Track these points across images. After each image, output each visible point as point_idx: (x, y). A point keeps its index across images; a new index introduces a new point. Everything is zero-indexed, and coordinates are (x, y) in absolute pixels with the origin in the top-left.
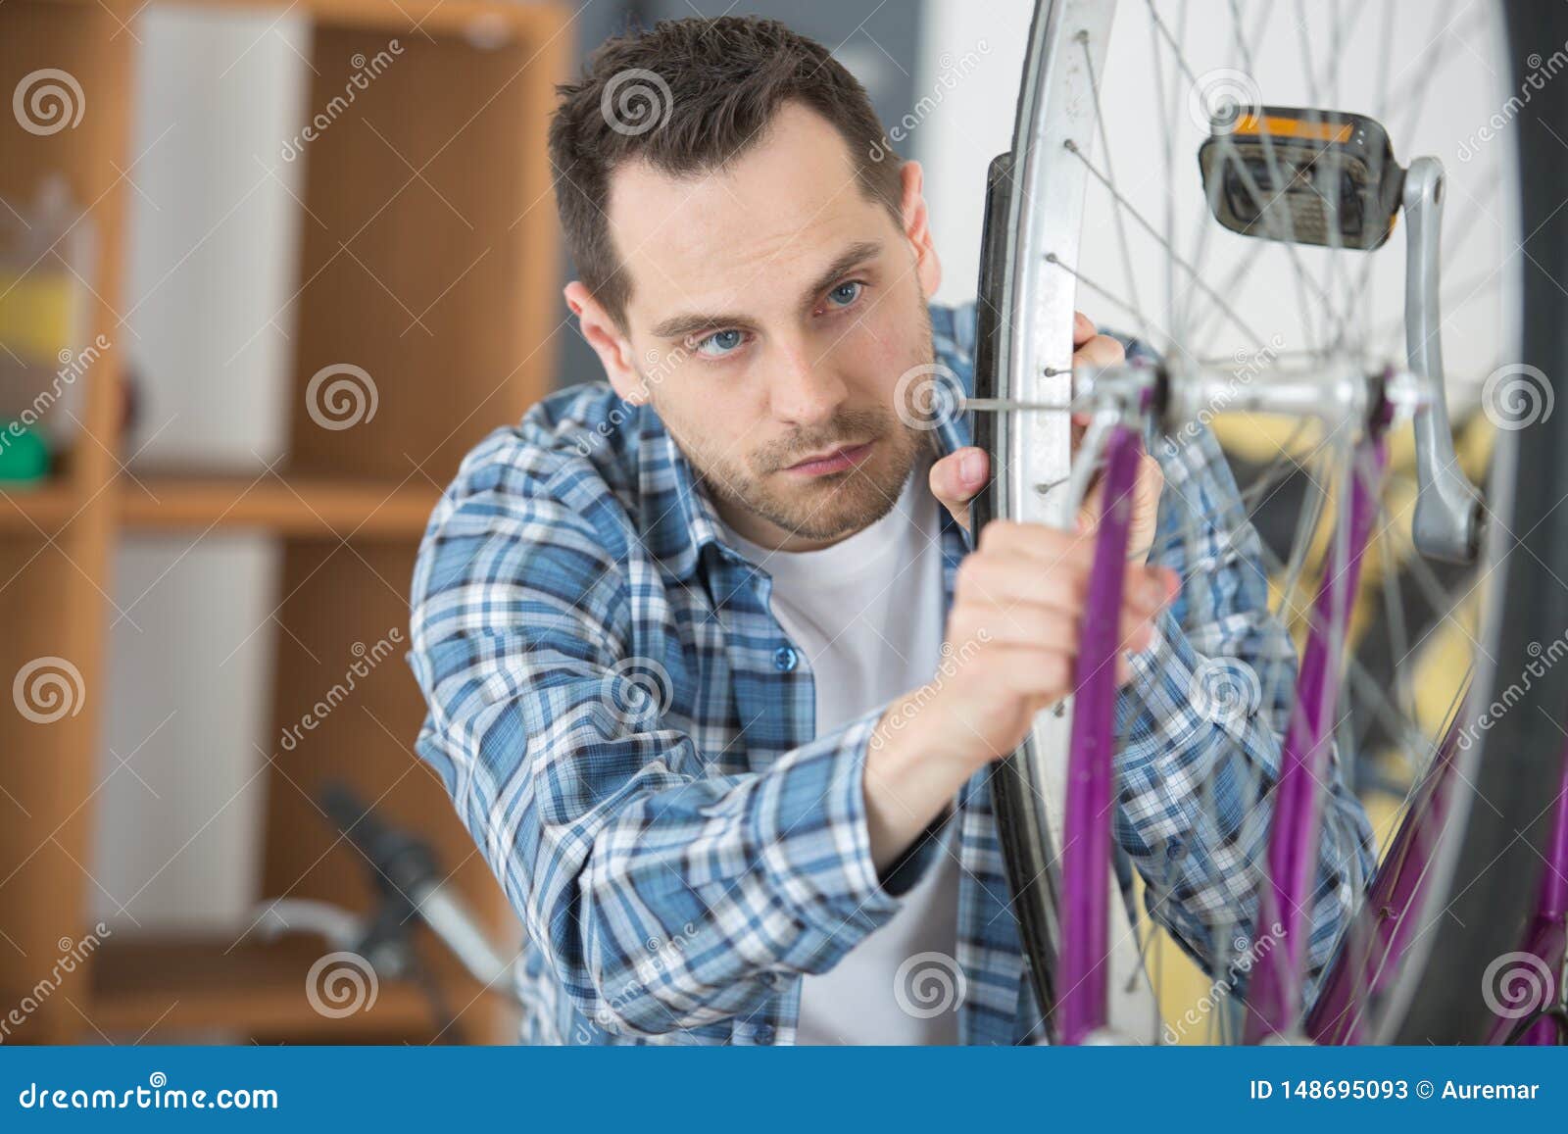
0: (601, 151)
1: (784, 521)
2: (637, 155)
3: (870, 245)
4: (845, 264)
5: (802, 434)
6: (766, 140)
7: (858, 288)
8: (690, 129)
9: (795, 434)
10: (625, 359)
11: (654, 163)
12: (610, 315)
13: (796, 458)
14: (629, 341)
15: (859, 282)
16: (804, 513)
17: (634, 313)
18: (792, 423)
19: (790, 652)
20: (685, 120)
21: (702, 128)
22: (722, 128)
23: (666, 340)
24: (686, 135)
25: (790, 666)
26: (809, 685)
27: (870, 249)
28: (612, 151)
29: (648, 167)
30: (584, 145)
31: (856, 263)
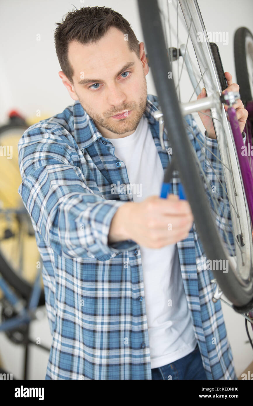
0: (66, 39)
1: (111, 130)
2: (75, 39)
3: (131, 63)
4: (126, 67)
5: (115, 108)
6: (106, 36)
7: (128, 73)
8: (87, 33)
9: (113, 108)
10: (73, 89)
11: (79, 41)
12: (69, 79)
13: (114, 114)
14: (73, 85)
15: (129, 72)
16: (116, 128)
17: (74, 78)
18: (113, 105)
19: (119, 163)
20: (86, 31)
21: (90, 33)
22: (95, 32)
23: (82, 85)
24: (86, 34)
25: (120, 166)
26: (125, 170)
27: (132, 64)
28: (69, 38)
29: (77, 42)
30: (62, 37)
31: (129, 67)
